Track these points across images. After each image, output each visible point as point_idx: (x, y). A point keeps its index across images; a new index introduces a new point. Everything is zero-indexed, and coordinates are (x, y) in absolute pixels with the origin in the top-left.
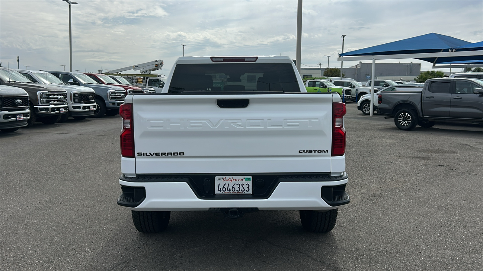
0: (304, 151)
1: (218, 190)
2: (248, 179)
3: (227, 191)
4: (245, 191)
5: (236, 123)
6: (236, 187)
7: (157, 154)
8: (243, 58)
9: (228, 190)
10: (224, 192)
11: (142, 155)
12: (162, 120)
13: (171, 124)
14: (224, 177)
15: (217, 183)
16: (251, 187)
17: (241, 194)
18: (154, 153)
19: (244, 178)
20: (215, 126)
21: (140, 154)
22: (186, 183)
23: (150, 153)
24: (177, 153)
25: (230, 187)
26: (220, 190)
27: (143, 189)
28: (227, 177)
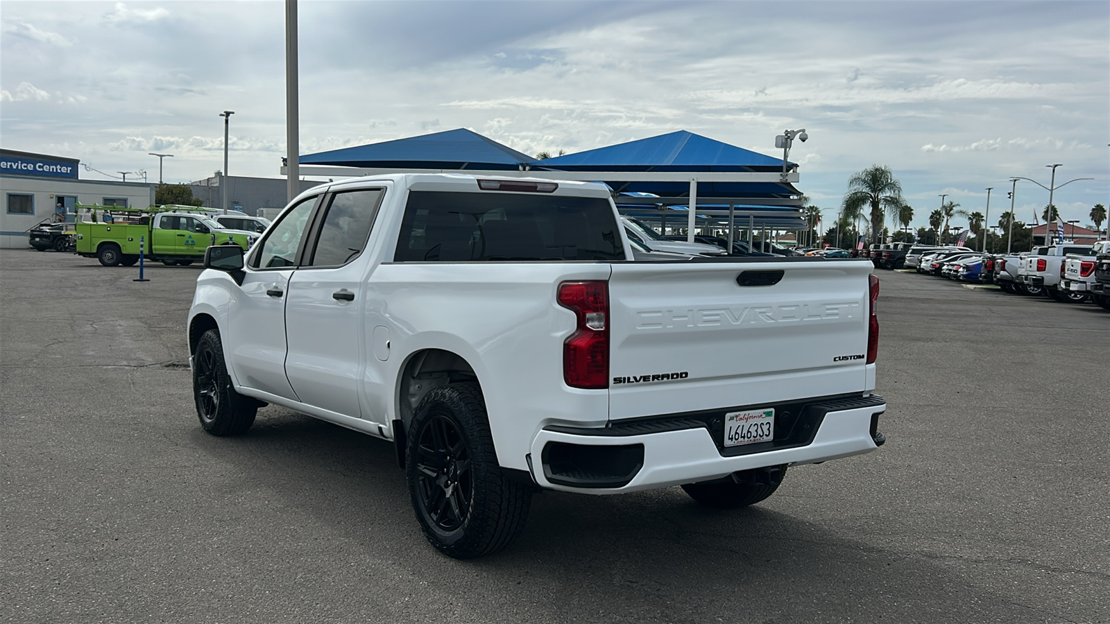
0: (840, 357)
1: (729, 439)
2: (769, 414)
3: (740, 439)
4: (764, 436)
5: (765, 313)
6: (753, 429)
7: (645, 378)
8: (533, 185)
9: (742, 437)
10: (736, 442)
11: (621, 382)
12: (660, 312)
13: (674, 319)
14: (737, 413)
15: (728, 424)
16: (772, 429)
17: (759, 441)
18: (641, 377)
19: (764, 413)
20: (737, 320)
21: (617, 380)
22: (705, 429)
23: (635, 378)
24: (677, 374)
25: (745, 431)
26: (732, 439)
27: (640, 447)
28: (742, 413)
